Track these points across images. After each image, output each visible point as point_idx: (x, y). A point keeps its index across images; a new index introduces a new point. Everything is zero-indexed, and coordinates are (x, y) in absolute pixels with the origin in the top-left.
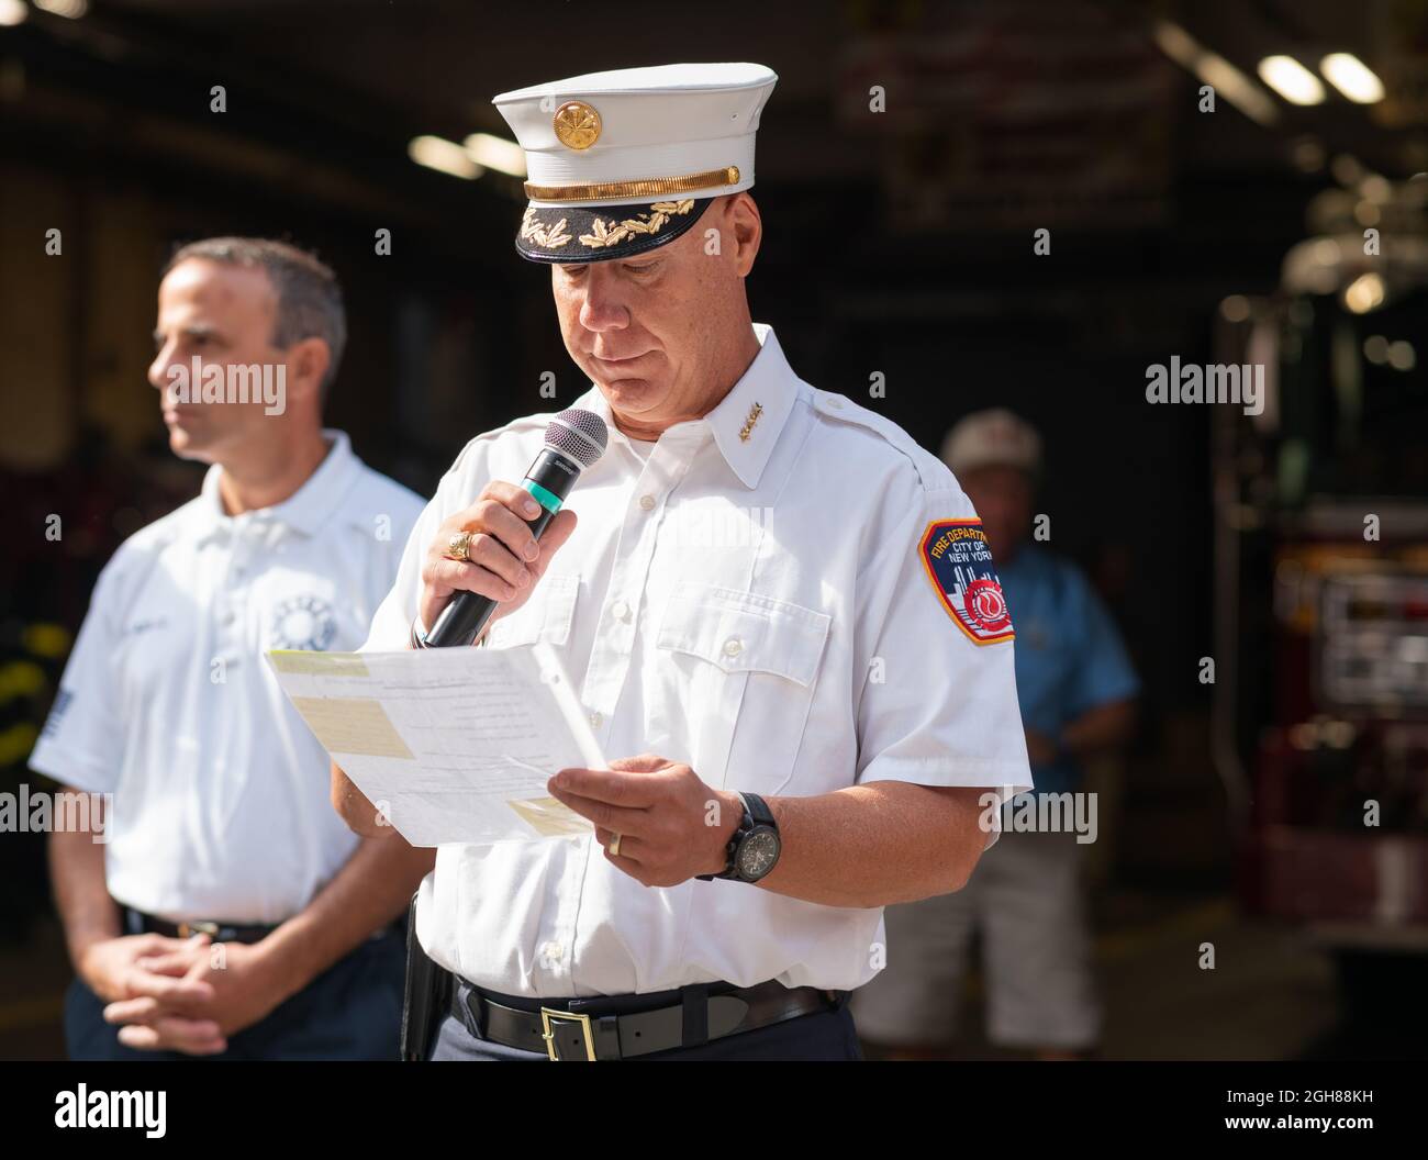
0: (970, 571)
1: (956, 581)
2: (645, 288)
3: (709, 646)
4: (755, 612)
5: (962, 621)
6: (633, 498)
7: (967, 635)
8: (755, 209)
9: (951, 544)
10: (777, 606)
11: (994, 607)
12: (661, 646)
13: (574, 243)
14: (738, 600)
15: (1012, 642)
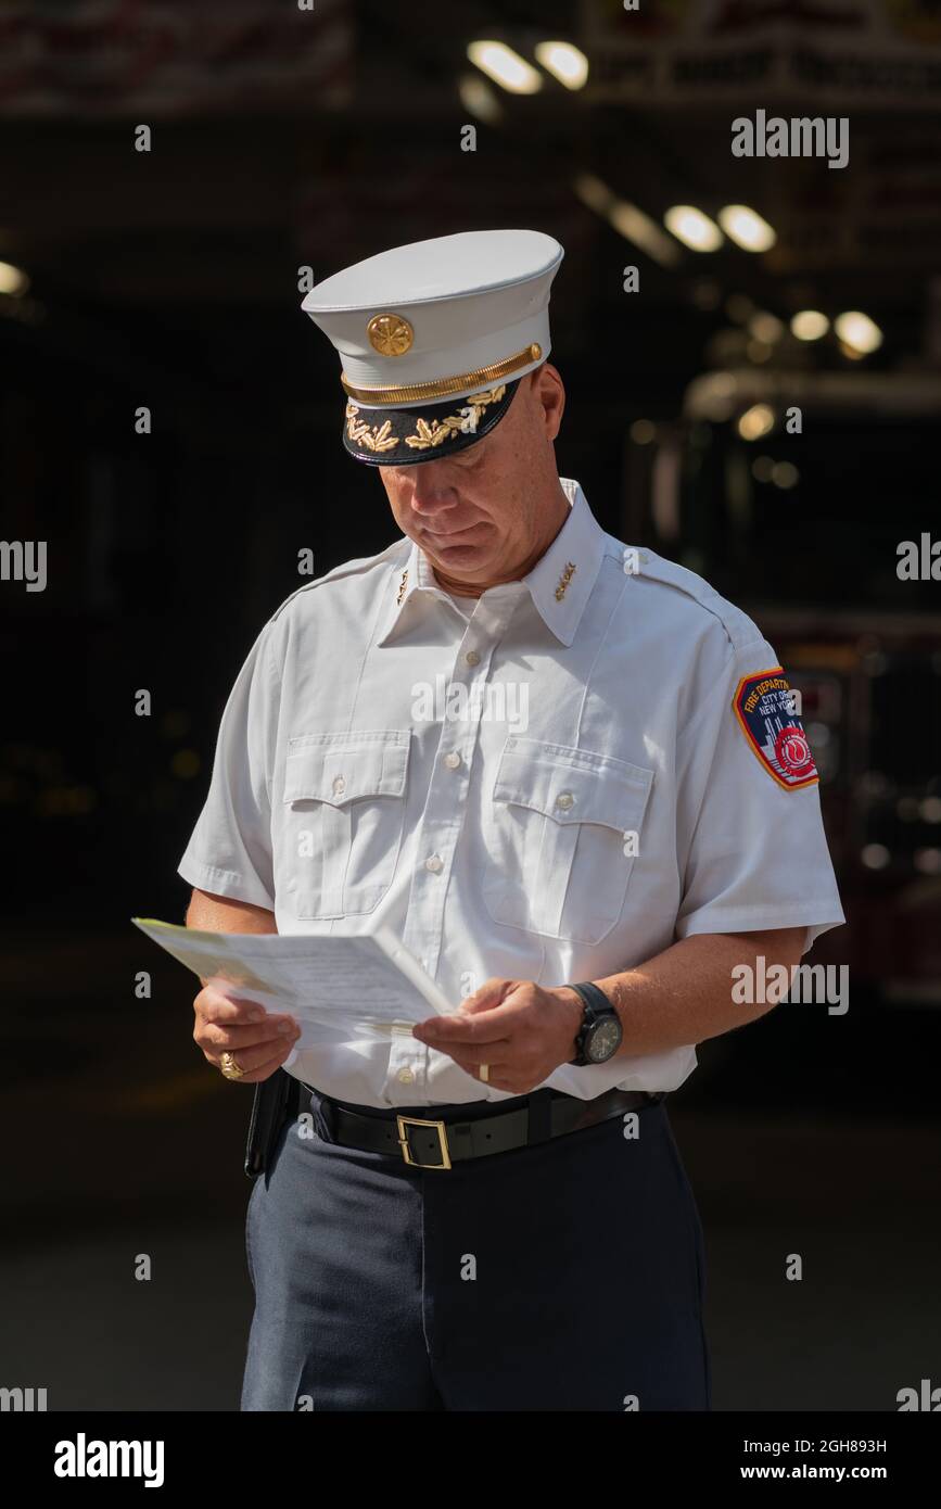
0: (778, 721)
1: (767, 733)
2: (468, 470)
3: (544, 798)
4: (584, 768)
5: (775, 771)
6: (460, 655)
7: (780, 784)
8: (558, 377)
9: (760, 698)
10: (604, 762)
11: (800, 753)
12: (496, 799)
13: (401, 446)
14: (568, 756)
15: (817, 786)
